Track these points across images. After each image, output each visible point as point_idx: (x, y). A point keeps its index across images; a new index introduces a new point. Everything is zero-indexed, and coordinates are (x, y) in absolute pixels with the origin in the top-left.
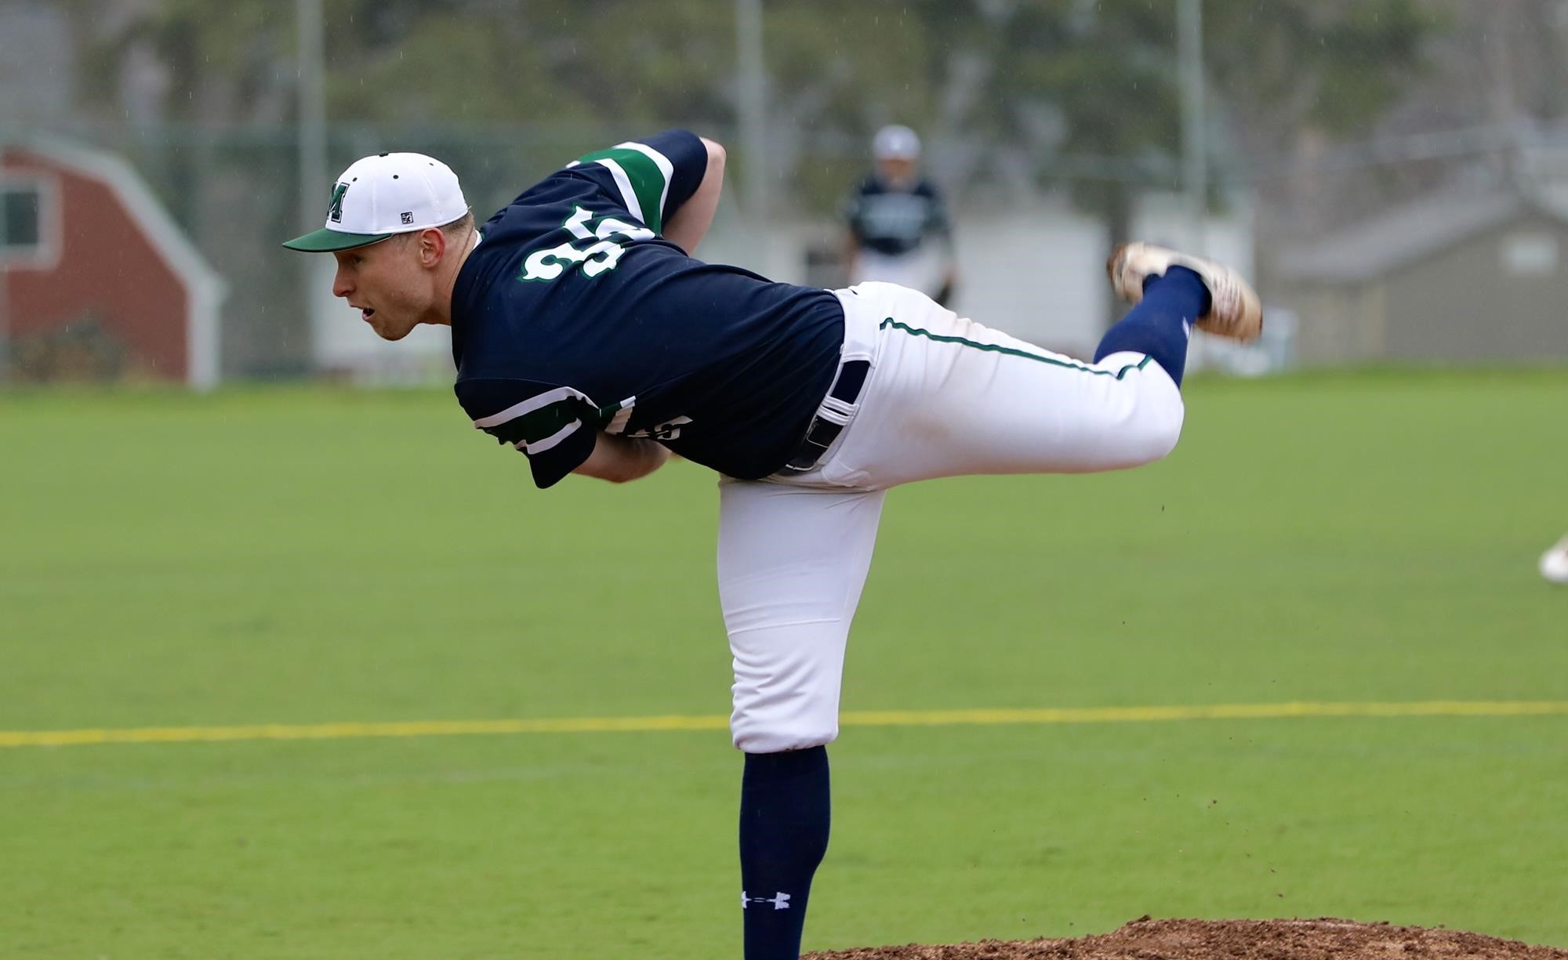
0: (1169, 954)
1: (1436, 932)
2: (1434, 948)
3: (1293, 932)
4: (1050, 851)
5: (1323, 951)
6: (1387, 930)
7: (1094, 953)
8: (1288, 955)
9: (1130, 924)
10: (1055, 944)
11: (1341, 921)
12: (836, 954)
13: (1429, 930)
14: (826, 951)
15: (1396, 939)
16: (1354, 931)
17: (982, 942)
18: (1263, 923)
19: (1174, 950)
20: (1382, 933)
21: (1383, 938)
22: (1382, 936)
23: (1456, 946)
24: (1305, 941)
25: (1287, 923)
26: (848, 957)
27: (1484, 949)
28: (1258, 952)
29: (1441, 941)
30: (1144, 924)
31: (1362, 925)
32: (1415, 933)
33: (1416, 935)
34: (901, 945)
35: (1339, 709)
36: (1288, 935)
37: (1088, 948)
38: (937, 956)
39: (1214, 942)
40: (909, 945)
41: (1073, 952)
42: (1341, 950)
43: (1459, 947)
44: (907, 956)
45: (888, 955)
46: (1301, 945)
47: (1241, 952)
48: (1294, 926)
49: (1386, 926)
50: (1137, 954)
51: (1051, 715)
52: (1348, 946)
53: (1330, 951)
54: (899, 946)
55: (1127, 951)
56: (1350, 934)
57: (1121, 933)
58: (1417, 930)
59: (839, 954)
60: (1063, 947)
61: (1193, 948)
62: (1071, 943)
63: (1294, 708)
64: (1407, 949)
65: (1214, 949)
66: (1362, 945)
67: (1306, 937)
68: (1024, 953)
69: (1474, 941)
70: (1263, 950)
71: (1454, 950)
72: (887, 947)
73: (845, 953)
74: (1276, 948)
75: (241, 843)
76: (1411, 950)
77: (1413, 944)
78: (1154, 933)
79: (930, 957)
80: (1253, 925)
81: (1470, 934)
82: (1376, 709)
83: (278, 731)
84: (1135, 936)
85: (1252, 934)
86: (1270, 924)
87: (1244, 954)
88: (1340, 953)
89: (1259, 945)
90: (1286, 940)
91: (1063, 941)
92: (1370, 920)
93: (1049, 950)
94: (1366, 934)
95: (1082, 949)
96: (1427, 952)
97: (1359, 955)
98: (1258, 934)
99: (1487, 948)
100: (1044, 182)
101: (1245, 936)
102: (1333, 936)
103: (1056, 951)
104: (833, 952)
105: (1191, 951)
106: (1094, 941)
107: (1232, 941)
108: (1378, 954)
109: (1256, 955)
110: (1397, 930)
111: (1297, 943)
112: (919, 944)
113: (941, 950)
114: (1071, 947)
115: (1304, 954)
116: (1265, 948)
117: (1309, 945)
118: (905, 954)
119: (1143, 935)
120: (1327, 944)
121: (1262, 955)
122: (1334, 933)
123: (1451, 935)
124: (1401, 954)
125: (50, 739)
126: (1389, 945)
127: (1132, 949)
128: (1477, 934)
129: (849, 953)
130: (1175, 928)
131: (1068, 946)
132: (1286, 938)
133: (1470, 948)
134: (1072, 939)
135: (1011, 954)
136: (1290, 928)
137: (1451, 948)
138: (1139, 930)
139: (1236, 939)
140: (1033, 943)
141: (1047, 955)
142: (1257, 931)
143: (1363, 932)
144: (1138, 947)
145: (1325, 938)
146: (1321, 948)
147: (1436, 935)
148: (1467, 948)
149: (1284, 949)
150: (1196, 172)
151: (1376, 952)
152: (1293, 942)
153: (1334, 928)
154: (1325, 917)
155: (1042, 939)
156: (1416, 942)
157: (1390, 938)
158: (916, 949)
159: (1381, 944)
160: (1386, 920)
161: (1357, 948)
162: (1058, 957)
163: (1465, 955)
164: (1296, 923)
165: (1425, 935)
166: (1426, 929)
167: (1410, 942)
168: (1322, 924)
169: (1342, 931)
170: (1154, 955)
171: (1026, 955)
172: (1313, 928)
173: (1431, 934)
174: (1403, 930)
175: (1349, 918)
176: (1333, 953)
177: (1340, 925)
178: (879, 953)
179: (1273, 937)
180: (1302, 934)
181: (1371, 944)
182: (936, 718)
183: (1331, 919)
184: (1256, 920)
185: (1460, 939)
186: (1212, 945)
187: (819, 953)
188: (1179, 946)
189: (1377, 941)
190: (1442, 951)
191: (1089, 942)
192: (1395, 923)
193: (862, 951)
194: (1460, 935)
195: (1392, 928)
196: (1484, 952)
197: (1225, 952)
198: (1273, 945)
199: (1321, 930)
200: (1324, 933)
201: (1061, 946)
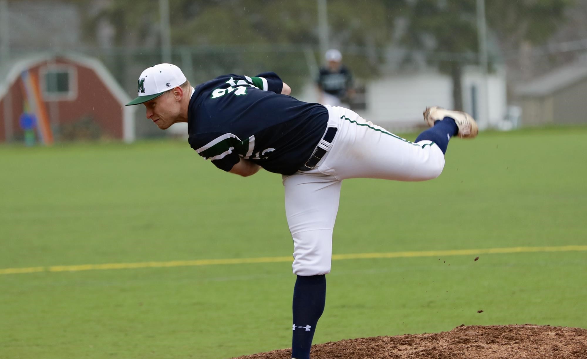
0: (471, 338)
1: (567, 328)
2: (566, 334)
3: (516, 329)
4: (431, 302)
5: (526, 336)
6: (549, 328)
7: (444, 338)
8: (514, 337)
9: (457, 328)
10: (430, 335)
11: (533, 325)
12: (352, 340)
13: (564, 328)
14: (348, 339)
15: (552, 331)
16: (538, 328)
17: (404, 335)
18: (505, 326)
19: (473, 337)
20: (547, 329)
21: (548, 331)
22: (547, 330)
23: (574, 333)
24: (520, 332)
25: (513, 326)
26: (356, 341)
27: (584, 334)
28: (503, 337)
29: (569, 331)
30: (462, 327)
31: (540, 326)
32: (559, 329)
33: (560, 330)
34: (375, 336)
35: (535, 249)
36: (514, 330)
37: (442, 336)
38: (388, 340)
39: (487, 333)
40: (378, 337)
41: (437, 338)
42: (533, 335)
43: (575, 333)
44: (377, 340)
45: (370, 340)
46: (518, 334)
47: (497, 337)
48: (516, 327)
49: (549, 327)
50: (460, 338)
51: (431, 253)
52: (535, 334)
53: (529, 336)
54: (375, 337)
55: (456, 337)
56: (536, 330)
57: (454, 331)
58: (560, 328)
59: (353, 340)
60: (433, 336)
61: (480, 336)
62: (436, 335)
63: (519, 249)
64: (557, 334)
65: (487, 336)
66: (540, 334)
67: (520, 331)
68: (419, 339)
69: (580, 331)
70: (505, 336)
71: (573, 335)
72: (370, 337)
73: (355, 340)
74: (509, 335)
75: (141, 304)
76: (558, 335)
77: (558, 333)
78: (466, 331)
79: (385, 341)
80: (501, 327)
81: (579, 329)
82: (548, 249)
83: (154, 264)
84: (459, 332)
85: (501, 330)
86: (507, 326)
87: (498, 337)
88: (533, 336)
89: (503, 334)
90: (513, 332)
91: (433, 334)
92: (544, 324)
93: (428, 337)
94: (542, 329)
95: (440, 337)
96: (564, 335)
97: (539, 337)
98: (503, 330)
99: (585, 333)
100: (430, 62)
101: (498, 331)
102: (530, 330)
103: (430, 338)
104: (351, 340)
105: (479, 337)
106: (444, 334)
107: (493, 333)
108: (546, 337)
109: (502, 338)
110: (553, 328)
111: (517, 333)
112: (382, 336)
113: (389, 338)
114: (436, 336)
115: (519, 337)
116: (506, 335)
117: (521, 334)
118: (377, 339)
119: (462, 331)
120: (528, 333)
121: (504, 338)
122: (530, 329)
123: (572, 329)
124: (554, 336)
125: (73, 268)
126: (550, 333)
127: (458, 336)
128: (582, 329)
129: (356, 340)
130: (473, 329)
131: (435, 336)
132: (513, 331)
133: (579, 334)
134: (437, 333)
135: (414, 339)
136: (514, 328)
137: (572, 334)
138: (460, 330)
139: (495, 332)
140: (422, 335)
141: (427, 339)
142: (503, 329)
143: (541, 329)
144: (460, 336)
145: (527, 331)
146: (526, 335)
147: (567, 329)
148: (578, 334)
149: (512, 335)
150: (484, 58)
151: (546, 336)
152: (516, 333)
153: (530, 328)
154: (527, 324)
155: (426, 333)
156: (560, 332)
157: (550, 330)
158: (380, 338)
159: (547, 333)
160: (549, 324)
161: (538, 334)
162: (431, 340)
163: (577, 336)
164: (517, 326)
165: (563, 329)
166: (563, 327)
167: (557, 332)
168: (526, 326)
169: (533, 329)
170: (466, 339)
171: (420, 339)
172: (523, 328)
173: (565, 329)
174: (555, 328)
175: (536, 324)
176: (530, 337)
177: (532, 326)
178: (367, 340)
179: (509, 331)
180: (519, 330)
181: (543, 333)
182: (390, 255)
183: (529, 324)
184: (502, 325)
185: (576, 330)
186: (487, 334)
187: (346, 340)
188: (474, 335)
189: (545, 332)
190: (569, 335)
191: (442, 334)
192: (552, 326)
193: (361, 339)
194: (575, 329)
195: (551, 327)
196: (584, 335)
197: (491, 337)
198: (508, 334)
199: (526, 328)
200: (527, 329)
201: (432, 336)
